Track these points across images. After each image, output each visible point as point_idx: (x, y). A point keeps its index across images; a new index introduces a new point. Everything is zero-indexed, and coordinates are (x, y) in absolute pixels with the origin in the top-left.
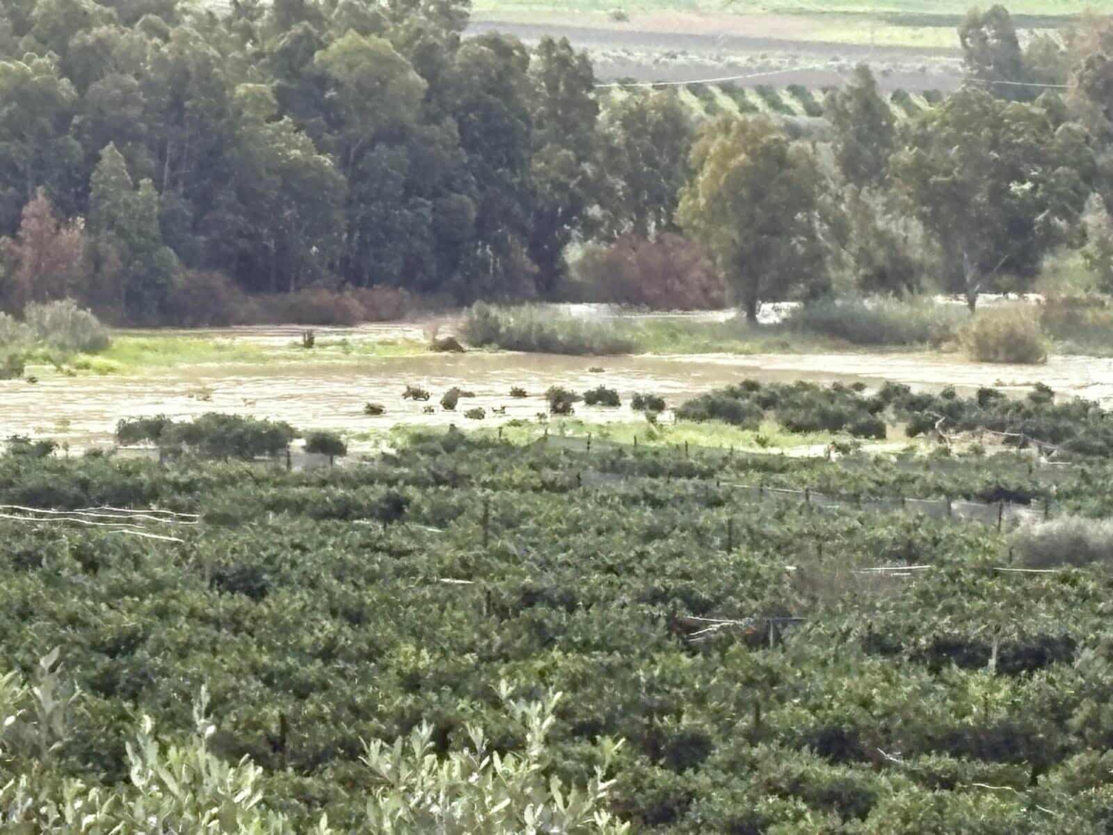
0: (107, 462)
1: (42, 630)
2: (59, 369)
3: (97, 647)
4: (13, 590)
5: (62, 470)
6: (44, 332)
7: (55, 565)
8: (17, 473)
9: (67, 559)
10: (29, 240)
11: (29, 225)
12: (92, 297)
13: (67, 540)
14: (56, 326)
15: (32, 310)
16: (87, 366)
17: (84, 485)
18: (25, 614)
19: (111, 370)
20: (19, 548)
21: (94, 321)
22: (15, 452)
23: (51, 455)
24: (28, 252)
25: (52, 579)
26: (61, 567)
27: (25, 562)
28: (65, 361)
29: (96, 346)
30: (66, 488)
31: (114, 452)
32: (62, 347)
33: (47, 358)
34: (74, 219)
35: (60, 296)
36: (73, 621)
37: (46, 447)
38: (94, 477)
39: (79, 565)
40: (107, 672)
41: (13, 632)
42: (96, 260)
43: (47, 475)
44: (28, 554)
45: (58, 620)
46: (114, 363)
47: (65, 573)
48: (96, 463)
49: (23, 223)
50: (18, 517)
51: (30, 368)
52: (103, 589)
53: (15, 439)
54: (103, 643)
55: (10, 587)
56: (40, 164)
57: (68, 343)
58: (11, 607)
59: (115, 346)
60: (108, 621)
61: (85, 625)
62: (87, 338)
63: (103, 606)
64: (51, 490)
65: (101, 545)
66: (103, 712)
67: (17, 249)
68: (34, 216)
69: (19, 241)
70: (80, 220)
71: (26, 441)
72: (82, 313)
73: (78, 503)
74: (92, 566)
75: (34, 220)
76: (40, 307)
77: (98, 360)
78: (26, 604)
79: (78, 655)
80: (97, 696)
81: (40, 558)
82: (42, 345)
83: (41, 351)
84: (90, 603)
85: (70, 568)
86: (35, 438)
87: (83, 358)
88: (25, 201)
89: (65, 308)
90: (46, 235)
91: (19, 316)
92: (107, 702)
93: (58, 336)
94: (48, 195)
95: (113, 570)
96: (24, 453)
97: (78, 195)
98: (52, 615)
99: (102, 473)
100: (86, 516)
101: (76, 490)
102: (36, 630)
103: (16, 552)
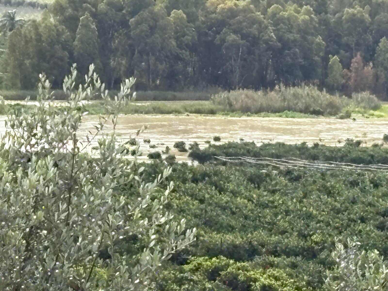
0: (380, 148)
1: (360, 208)
2: (363, 116)
3: (378, 213)
4: (350, 194)
5: (365, 151)
6: (359, 103)
7: (364, 185)
8: (350, 152)
9: (368, 183)
10: (353, 70)
11: (354, 65)
12: (375, 91)
13: (368, 176)
14: (362, 101)
15: (354, 95)
16: (373, 115)
17: (372, 156)
18: (354, 202)
19: (382, 116)
20: (351, 179)
21: (376, 99)
22: (348, 144)
23: (361, 146)
24: (353, 75)
25: (363, 190)
26: (366, 186)
27: (354, 184)
28: (365, 113)
29: (376, 108)
30: (366, 157)
31: (382, 145)
32: (364, 108)
33: (359, 112)
34: (369, 64)
35: (363, 90)
36: (370, 204)
37: (359, 143)
38: (376, 154)
39: (372, 185)
40: (382, 223)
41: (350, 208)
42: (377, 77)
43: (359, 153)
44: (355, 181)
45: (365, 204)
46: (382, 114)
47: (367, 188)
48: (377, 149)
49: (352, 65)
50: (350, 167)
51: (353, 115)
52: (380, 194)
53: (348, 140)
54: (381, 213)
55: (349, 192)
56: (358, 44)
57: (367, 106)
58: (349, 200)
59: (383, 107)
60: (382, 205)
61: (374, 206)
62: (373, 105)
63: (381, 200)
64: (361, 158)
65: (379, 178)
66: (380, 236)
67: (349, 74)
68: (356, 62)
69: (351, 71)
70: (371, 64)
71: (352, 140)
72: (371, 96)
73: (370, 162)
74: (376, 186)
75: (356, 64)
76: (357, 94)
77: (377, 113)
78: (354, 198)
79: (372, 216)
80: (379, 230)
81: (359, 183)
82: (357, 107)
83: (357, 109)
84: (376, 198)
85: (369, 186)
86: (355, 140)
87: (372, 112)
88: (352, 57)
89: (366, 94)
90: (360, 69)
91: (350, 97)
92: (382, 233)
93: (363, 105)
94: (361, 55)
95: (383, 188)
96: (351, 145)
97: (371, 55)
98: (363, 203)
99: (378, 153)
100: (373, 167)
101: (369, 158)
102: (357, 207)
103: (350, 180)
